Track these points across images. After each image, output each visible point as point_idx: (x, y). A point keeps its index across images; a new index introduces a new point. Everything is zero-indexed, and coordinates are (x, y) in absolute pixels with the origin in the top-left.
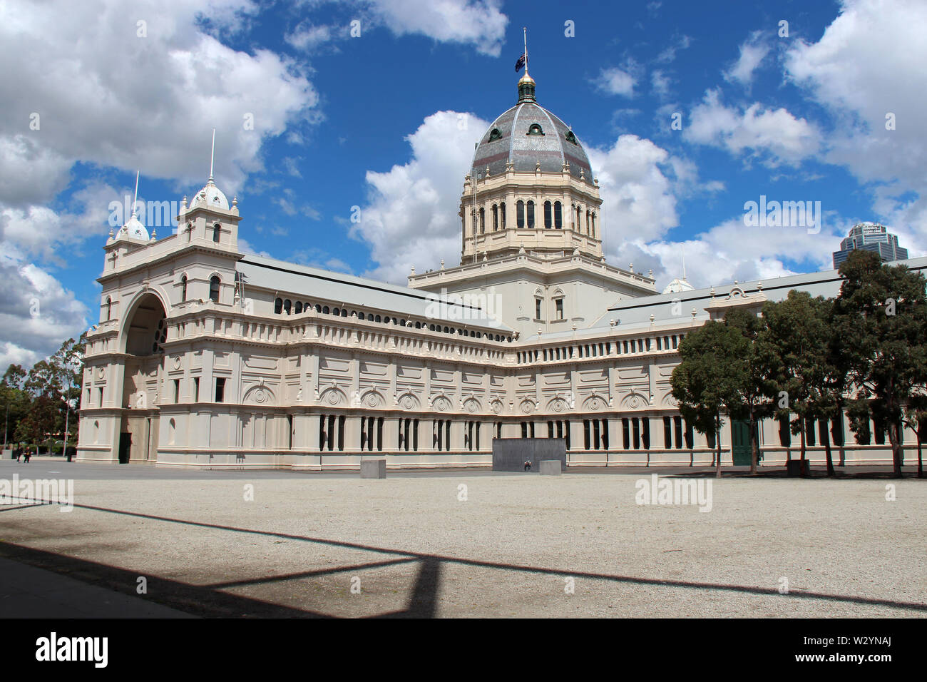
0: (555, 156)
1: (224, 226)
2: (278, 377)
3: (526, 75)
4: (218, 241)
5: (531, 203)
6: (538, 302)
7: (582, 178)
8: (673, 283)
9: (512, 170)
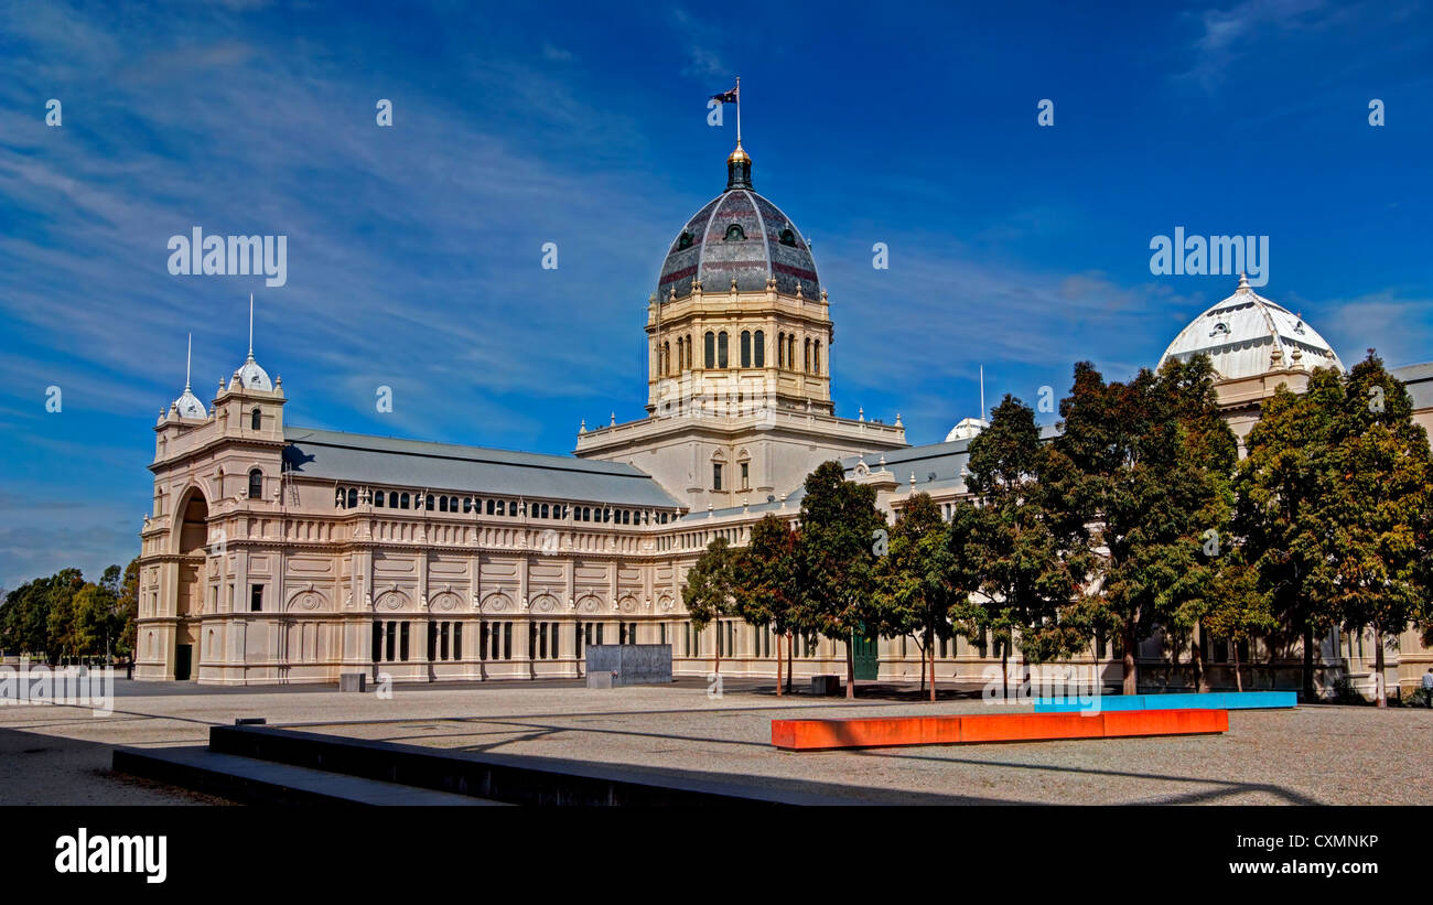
0: (758, 268)
1: (265, 409)
2: (333, 580)
3: (739, 148)
4: (259, 428)
5: (723, 334)
6: (718, 467)
7: (799, 295)
8: (960, 424)
9: (699, 290)
